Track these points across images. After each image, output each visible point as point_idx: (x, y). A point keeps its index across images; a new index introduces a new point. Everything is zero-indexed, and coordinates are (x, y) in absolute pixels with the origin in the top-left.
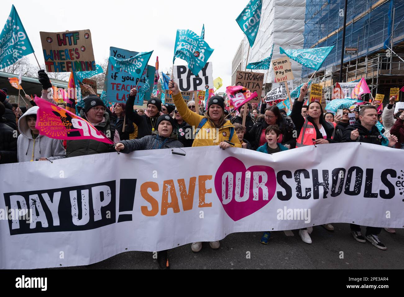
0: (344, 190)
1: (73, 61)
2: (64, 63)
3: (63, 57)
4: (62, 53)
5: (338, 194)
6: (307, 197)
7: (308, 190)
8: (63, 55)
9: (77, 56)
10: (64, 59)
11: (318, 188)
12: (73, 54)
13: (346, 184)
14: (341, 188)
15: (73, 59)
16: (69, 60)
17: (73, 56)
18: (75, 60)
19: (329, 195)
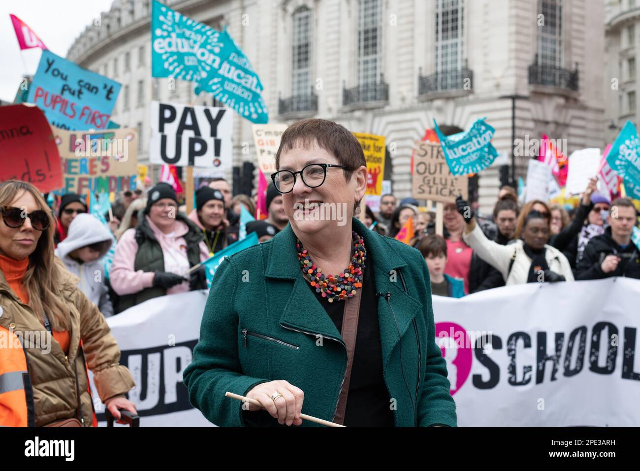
0: (587, 364)
1: (93, 177)
2: (73, 179)
3: (73, 170)
4: (74, 164)
5: (576, 371)
6: (525, 382)
7: (528, 369)
8: (75, 167)
9: (104, 167)
10: (75, 173)
11: (544, 365)
12: (95, 166)
13: (592, 354)
14: (581, 360)
15: (95, 173)
16: (84, 175)
17: (94, 170)
18: (99, 174)
19: (560, 374)
